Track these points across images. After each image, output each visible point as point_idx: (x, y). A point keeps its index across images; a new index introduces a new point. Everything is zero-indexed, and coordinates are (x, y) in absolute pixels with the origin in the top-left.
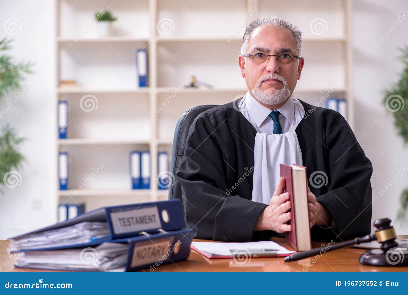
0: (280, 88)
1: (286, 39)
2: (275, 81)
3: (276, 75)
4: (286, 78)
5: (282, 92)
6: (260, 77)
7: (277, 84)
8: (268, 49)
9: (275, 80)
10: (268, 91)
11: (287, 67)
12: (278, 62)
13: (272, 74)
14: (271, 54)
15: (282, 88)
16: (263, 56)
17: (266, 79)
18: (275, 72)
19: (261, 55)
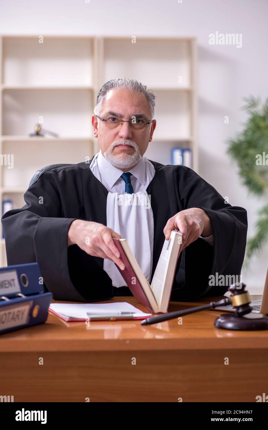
0: (131, 154)
1: (139, 104)
2: (127, 147)
3: (128, 141)
4: (138, 144)
5: (134, 158)
6: (112, 141)
7: (129, 150)
8: (121, 114)
9: (127, 145)
10: (120, 156)
11: (139, 132)
12: (131, 127)
13: (125, 140)
14: (124, 120)
15: (133, 154)
16: (116, 121)
17: (118, 144)
18: (128, 138)
19: (114, 119)
